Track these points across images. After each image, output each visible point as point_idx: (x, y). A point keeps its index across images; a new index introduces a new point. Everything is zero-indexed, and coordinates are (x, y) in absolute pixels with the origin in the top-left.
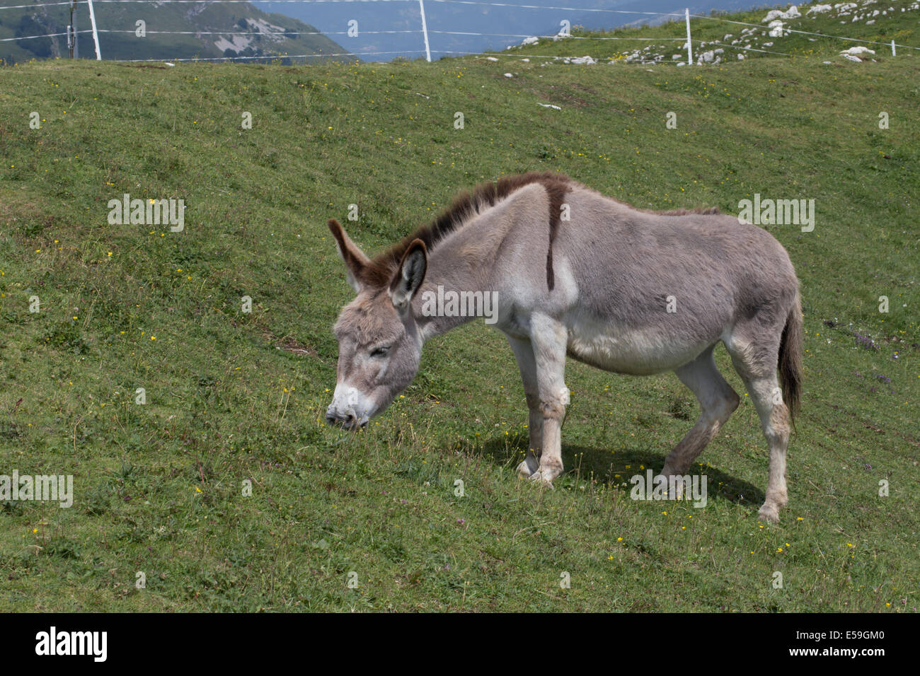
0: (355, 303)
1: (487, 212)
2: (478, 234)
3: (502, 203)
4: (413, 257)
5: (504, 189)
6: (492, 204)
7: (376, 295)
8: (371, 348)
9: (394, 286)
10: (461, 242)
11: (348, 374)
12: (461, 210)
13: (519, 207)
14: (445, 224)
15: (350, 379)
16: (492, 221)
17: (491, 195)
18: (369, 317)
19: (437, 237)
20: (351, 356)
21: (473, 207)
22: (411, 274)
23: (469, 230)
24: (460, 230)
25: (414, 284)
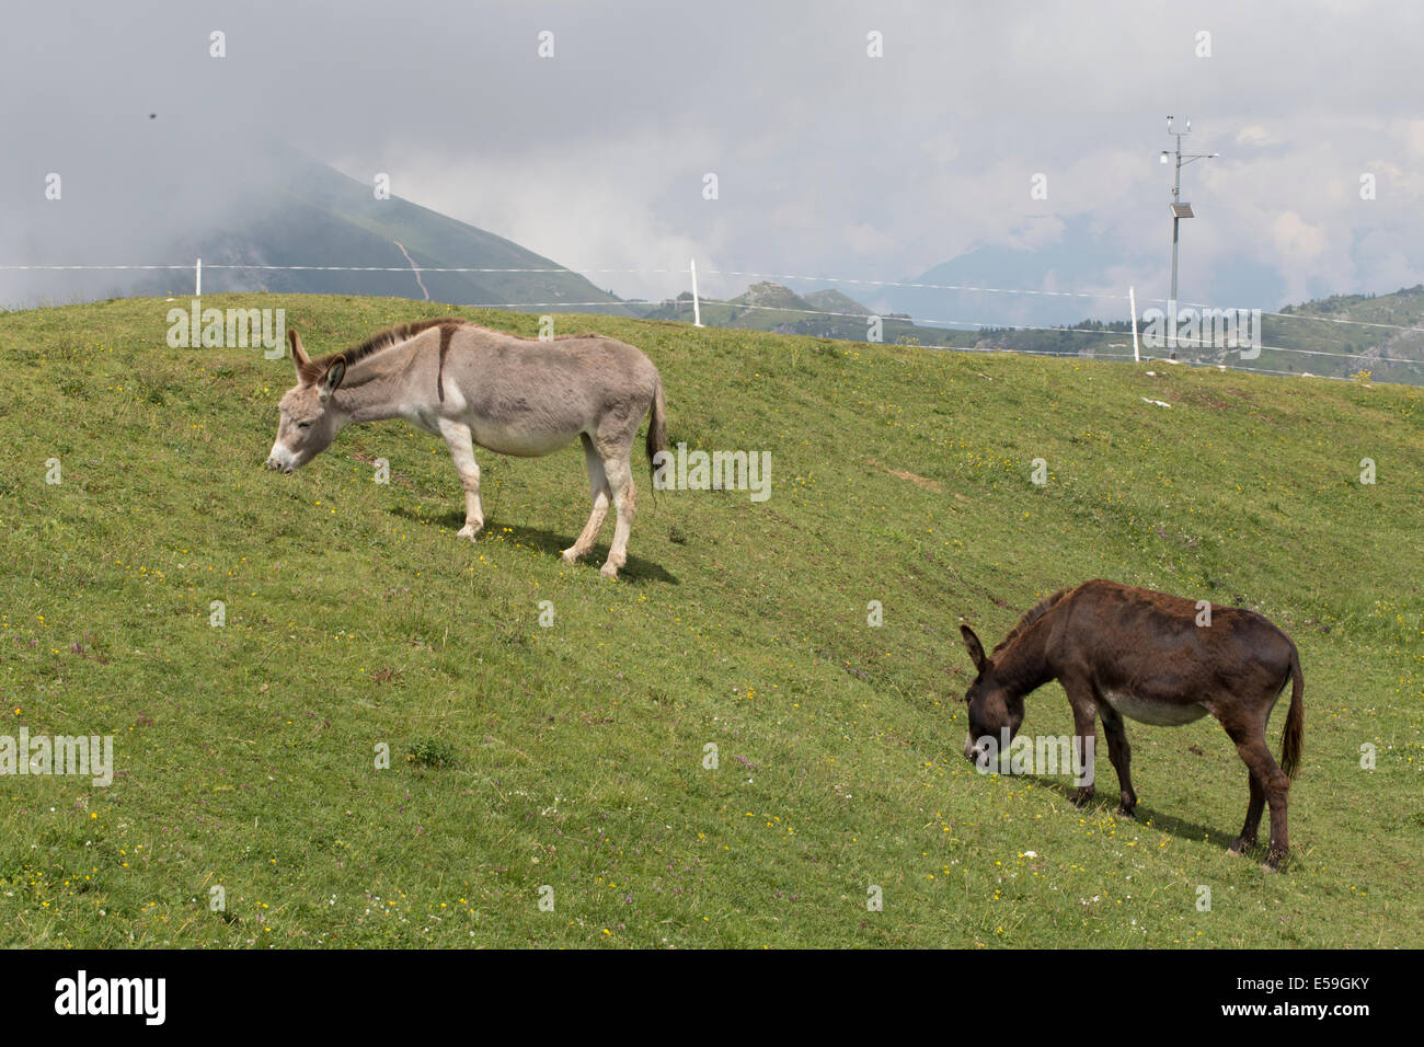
0: (294, 390)
1: (400, 344)
2: (389, 360)
3: (411, 340)
4: (336, 367)
5: (415, 329)
6: (404, 339)
7: (308, 387)
8: (299, 422)
9: (321, 383)
10: (374, 364)
11: (283, 436)
12: (381, 341)
13: (420, 346)
14: (368, 349)
15: (284, 441)
16: (401, 353)
17: (404, 334)
18: (301, 401)
19: (361, 356)
20: (285, 426)
21: (390, 340)
22: (334, 377)
23: (384, 355)
24: (378, 355)
25: (335, 384)
